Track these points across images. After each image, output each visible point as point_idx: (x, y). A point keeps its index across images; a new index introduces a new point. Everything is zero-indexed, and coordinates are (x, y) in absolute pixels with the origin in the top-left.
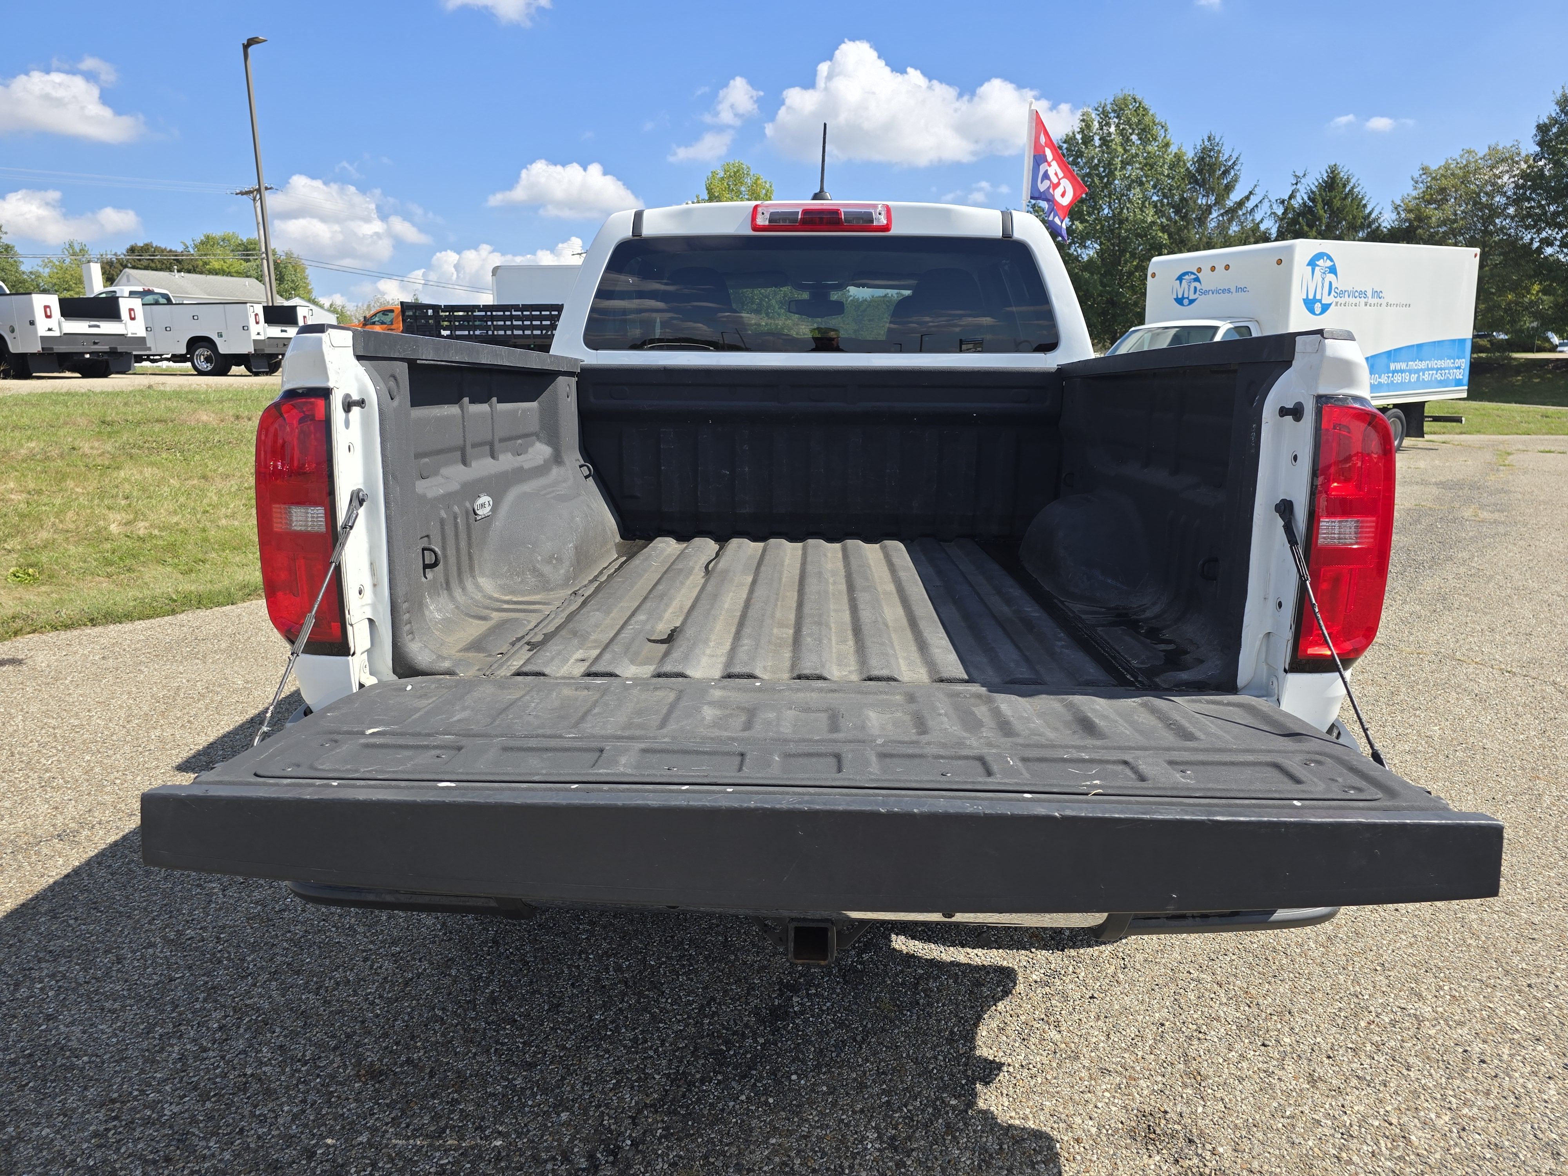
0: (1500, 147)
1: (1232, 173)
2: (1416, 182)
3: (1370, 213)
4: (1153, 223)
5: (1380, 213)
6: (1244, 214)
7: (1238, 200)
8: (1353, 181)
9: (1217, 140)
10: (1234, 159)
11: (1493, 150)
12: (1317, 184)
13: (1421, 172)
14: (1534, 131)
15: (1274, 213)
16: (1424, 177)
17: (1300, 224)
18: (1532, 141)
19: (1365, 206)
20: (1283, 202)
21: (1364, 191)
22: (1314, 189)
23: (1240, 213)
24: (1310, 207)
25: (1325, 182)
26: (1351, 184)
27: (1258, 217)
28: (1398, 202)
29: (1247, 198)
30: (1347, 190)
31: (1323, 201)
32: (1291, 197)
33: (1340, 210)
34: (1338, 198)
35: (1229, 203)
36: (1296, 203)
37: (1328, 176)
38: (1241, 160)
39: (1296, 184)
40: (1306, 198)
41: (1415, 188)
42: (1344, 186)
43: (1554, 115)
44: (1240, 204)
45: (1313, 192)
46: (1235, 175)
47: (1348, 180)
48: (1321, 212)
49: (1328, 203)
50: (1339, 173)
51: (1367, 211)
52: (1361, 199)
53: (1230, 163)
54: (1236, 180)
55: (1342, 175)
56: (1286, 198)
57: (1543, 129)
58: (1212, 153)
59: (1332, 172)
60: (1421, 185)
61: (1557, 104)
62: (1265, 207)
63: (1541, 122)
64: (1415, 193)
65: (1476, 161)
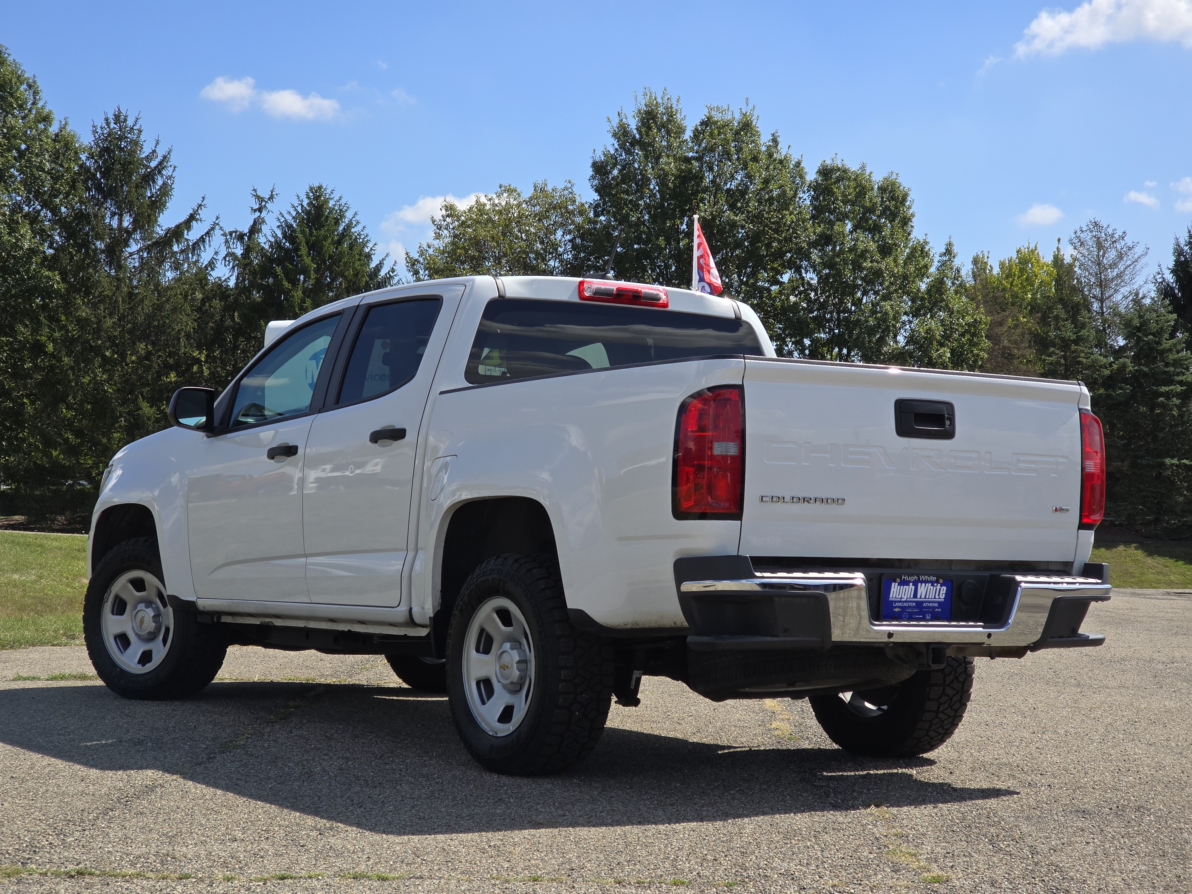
0: (549, 188)
1: (160, 182)
2: (439, 227)
3: (378, 268)
4: (32, 252)
5: (393, 270)
6: (182, 251)
7: (172, 225)
8: (349, 215)
9: (130, 122)
10: (160, 158)
11: (540, 191)
12: (294, 214)
13: (444, 212)
14: (590, 172)
15: (233, 254)
16: (449, 220)
17: (275, 276)
18: (589, 184)
19: (369, 256)
20: (240, 237)
21: (365, 232)
22: (289, 219)
23: (175, 248)
24: (287, 251)
25: (308, 213)
26: (347, 221)
27: (205, 258)
28: (416, 256)
29: (188, 224)
30: (341, 228)
31: (307, 244)
32: (255, 229)
33: (336, 260)
34: (329, 241)
35: (160, 231)
36: (264, 239)
37: (309, 204)
38: (173, 160)
39: (260, 210)
40: (280, 235)
41: (438, 236)
42: (337, 222)
43: (612, 152)
44: (176, 233)
45: (290, 226)
46: (165, 184)
47: (342, 214)
48: (307, 260)
49: (314, 247)
50: (327, 201)
51: (373, 265)
52: (364, 244)
53: (153, 164)
54: (165, 191)
55: (331, 204)
56: (246, 231)
57: (600, 169)
58: (123, 144)
59: (317, 198)
60: (446, 232)
61: (615, 135)
62: (217, 240)
63: (598, 160)
64: (439, 244)
65: (519, 205)
